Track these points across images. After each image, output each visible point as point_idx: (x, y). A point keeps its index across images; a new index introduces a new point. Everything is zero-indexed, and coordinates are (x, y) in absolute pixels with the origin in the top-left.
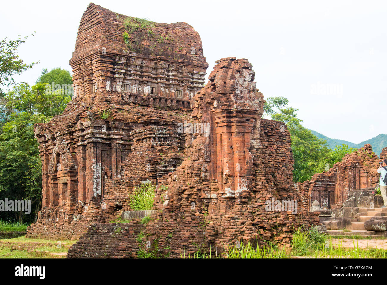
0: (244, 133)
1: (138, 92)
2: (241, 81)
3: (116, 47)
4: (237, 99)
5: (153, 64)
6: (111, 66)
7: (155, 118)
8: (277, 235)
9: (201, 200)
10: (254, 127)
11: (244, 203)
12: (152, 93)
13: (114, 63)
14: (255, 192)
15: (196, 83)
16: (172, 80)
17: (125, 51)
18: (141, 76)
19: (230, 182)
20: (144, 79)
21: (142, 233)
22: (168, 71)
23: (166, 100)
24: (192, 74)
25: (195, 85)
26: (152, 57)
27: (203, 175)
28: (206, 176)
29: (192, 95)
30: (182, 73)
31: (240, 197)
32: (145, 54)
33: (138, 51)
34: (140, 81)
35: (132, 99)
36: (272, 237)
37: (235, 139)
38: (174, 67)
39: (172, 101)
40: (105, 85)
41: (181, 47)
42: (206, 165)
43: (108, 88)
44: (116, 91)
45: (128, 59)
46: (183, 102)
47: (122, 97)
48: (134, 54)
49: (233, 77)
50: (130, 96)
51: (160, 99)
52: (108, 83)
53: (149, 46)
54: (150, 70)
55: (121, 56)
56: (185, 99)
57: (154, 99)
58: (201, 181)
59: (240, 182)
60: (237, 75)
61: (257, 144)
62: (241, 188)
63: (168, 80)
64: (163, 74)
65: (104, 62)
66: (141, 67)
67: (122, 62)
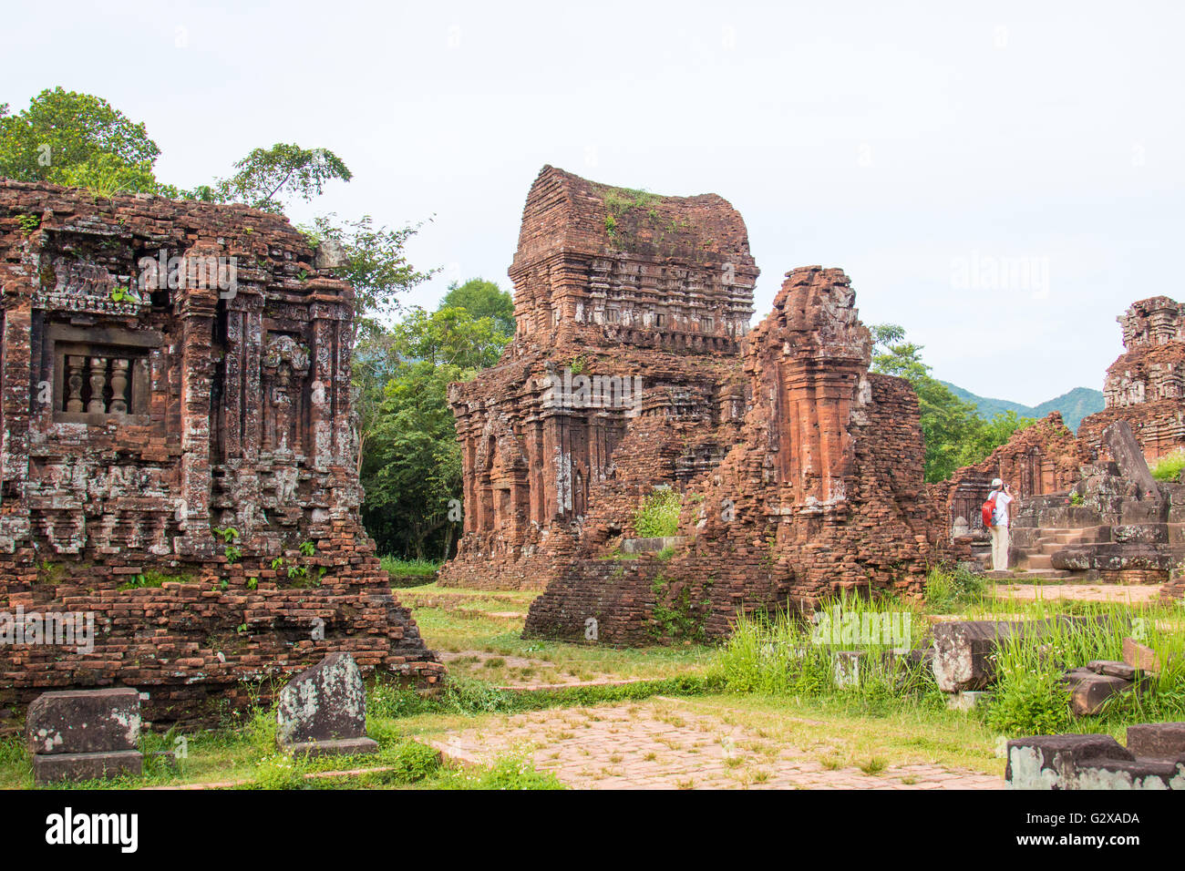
0: (838, 400)
1: (633, 323)
2: (832, 308)
3: (591, 244)
5: (659, 271)
6: (584, 277)
7: (665, 370)
8: (898, 579)
9: (764, 519)
10: (856, 389)
11: (840, 523)
12: (658, 324)
13: (589, 273)
14: (859, 503)
15: (738, 304)
16: (695, 299)
17: (610, 250)
18: (637, 295)
19: (814, 486)
20: (644, 299)
21: (660, 576)
22: (687, 284)
23: (684, 337)
24: (731, 288)
25: (735, 308)
26: (658, 259)
27: (766, 474)
28: (771, 477)
29: (730, 326)
30: (711, 287)
31: (833, 513)
32: (645, 254)
33: (631, 249)
34: (636, 304)
35: (623, 336)
36: (889, 583)
37: (823, 410)
38: (697, 277)
39: (694, 338)
40: (574, 311)
41: (711, 241)
42: (772, 457)
43: (579, 317)
44: (593, 323)
45: (615, 263)
46: (715, 340)
47: (605, 332)
48: (625, 256)
49: (817, 301)
50: (619, 331)
51: (673, 336)
52: (580, 308)
53: (651, 239)
54: (654, 282)
55: (601, 259)
56: (719, 333)
57: (662, 335)
58: (762, 486)
59: (833, 486)
60: (825, 298)
61: (860, 419)
62: (834, 497)
63: (687, 300)
64: (678, 289)
65: (572, 271)
66: (638, 278)
67: (604, 269)
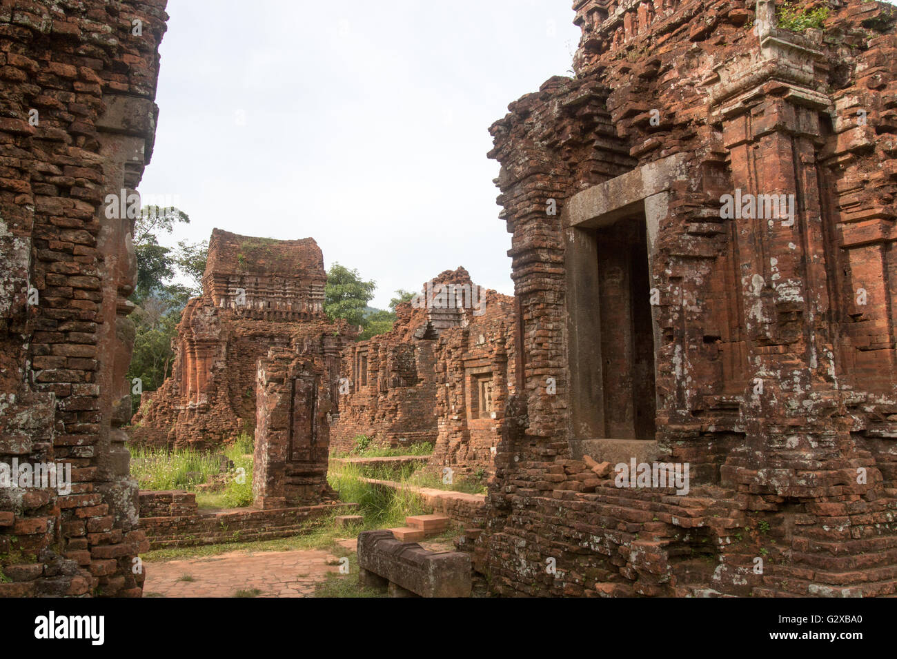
0: (205, 358)
1: (253, 307)
3: (229, 268)
4: (197, 331)
5: (268, 280)
6: (225, 285)
7: (261, 331)
8: (226, 438)
9: (172, 411)
10: (220, 352)
11: (202, 413)
12: (269, 307)
13: (228, 283)
14: (214, 404)
15: (315, 295)
16: (289, 294)
17: (238, 271)
18: (256, 293)
19: (194, 396)
20: (260, 295)
22: (285, 286)
23: (281, 313)
24: (311, 287)
25: (313, 297)
26: (266, 274)
27: (174, 391)
28: (177, 393)
29: (311, 306)
30: (300, 286)
31: (199, 409)
32: (260, 272)
33: (251, 270)
34: (255, 297)
35: (245, 314)
36: (221, 440)
37: (198, 362)
38: (290, 282)
39: (287, 313)
40: (219, 303)
41: (300, 264)
42: (178, 384)
43: (221, 305)
44: (230, 307)
45: (242, 278)
46: (299, 314)
47: (236, 313)
48: (248, 273)
50: (243, 312)
51: (275, 312)
52: (222, 301)
53: (264, 264)
54: (266, 286)
55: (234, 276)
56: (304, 310)
57: (269, 313)
58: (172, 396)
59: (200, 396)
61: (220, 365)
62: (202, 401)
63: (285, 294)
64: (280, 289)
65: (218, 282)
66: (256, 284)
67: (236, 281)
